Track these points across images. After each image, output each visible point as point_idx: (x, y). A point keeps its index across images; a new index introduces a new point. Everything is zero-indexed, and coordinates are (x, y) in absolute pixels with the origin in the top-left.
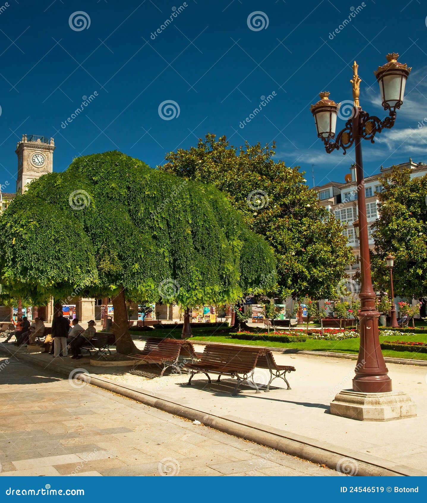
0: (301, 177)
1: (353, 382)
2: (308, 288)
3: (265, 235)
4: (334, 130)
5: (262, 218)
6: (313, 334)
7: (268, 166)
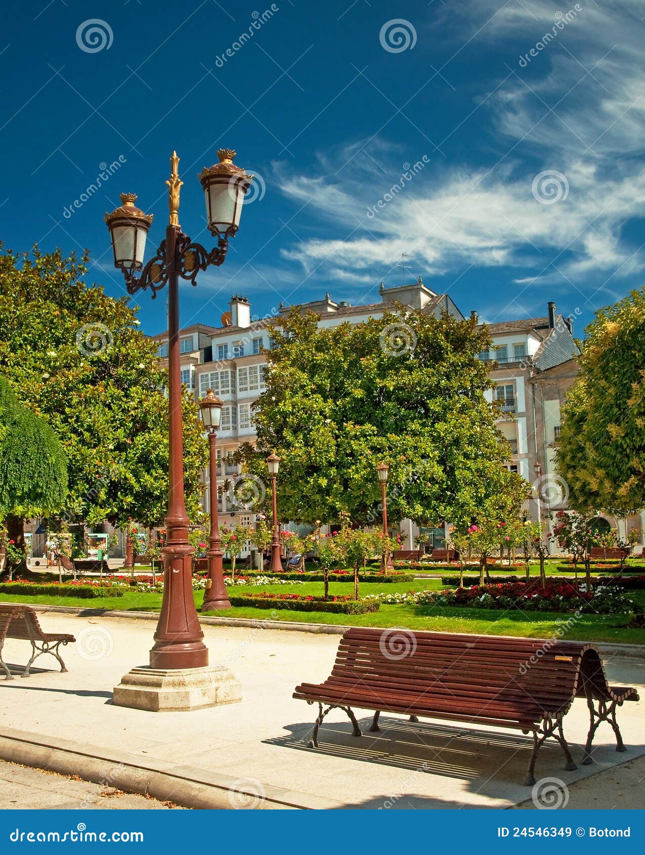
0: (130, 316)
1: (150, 653)
2: (134, 506)
3: (63, 413)
4: (140, 258)
5: (56, 384)
6: (139, 583)
7: (74, 292)
